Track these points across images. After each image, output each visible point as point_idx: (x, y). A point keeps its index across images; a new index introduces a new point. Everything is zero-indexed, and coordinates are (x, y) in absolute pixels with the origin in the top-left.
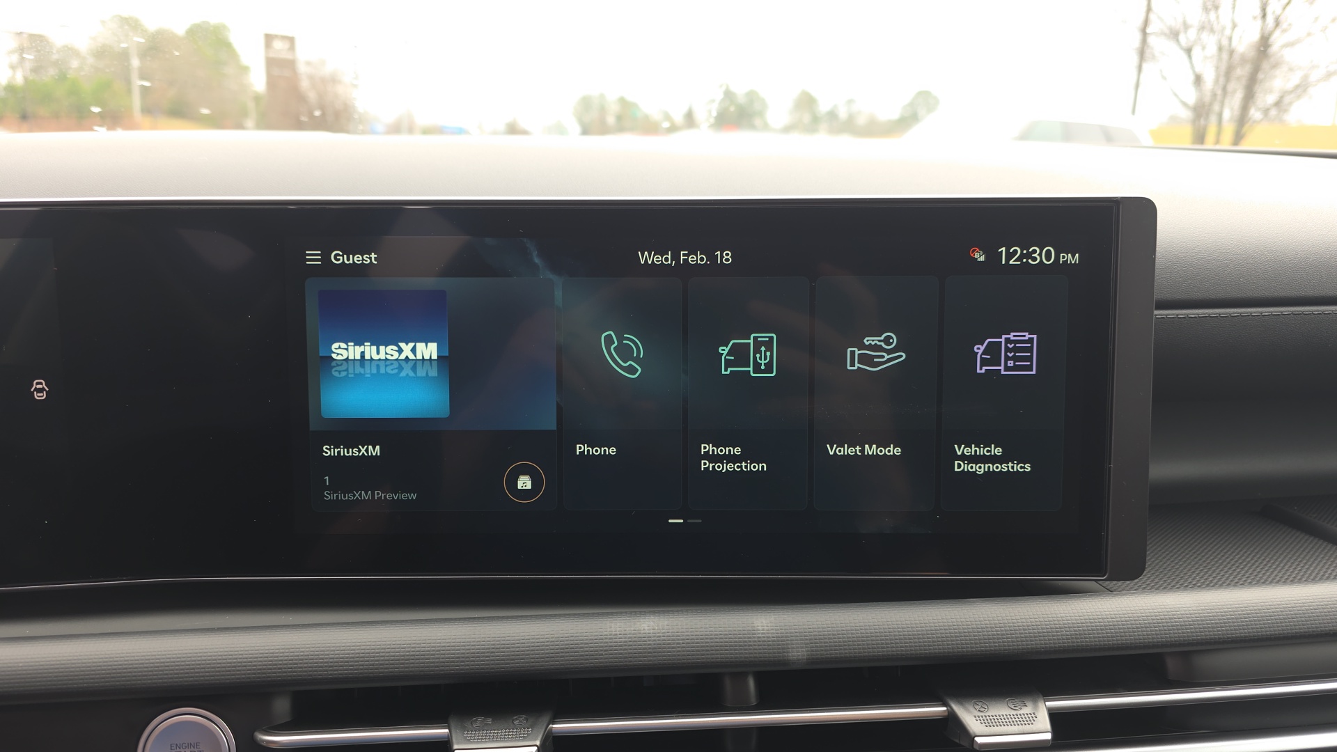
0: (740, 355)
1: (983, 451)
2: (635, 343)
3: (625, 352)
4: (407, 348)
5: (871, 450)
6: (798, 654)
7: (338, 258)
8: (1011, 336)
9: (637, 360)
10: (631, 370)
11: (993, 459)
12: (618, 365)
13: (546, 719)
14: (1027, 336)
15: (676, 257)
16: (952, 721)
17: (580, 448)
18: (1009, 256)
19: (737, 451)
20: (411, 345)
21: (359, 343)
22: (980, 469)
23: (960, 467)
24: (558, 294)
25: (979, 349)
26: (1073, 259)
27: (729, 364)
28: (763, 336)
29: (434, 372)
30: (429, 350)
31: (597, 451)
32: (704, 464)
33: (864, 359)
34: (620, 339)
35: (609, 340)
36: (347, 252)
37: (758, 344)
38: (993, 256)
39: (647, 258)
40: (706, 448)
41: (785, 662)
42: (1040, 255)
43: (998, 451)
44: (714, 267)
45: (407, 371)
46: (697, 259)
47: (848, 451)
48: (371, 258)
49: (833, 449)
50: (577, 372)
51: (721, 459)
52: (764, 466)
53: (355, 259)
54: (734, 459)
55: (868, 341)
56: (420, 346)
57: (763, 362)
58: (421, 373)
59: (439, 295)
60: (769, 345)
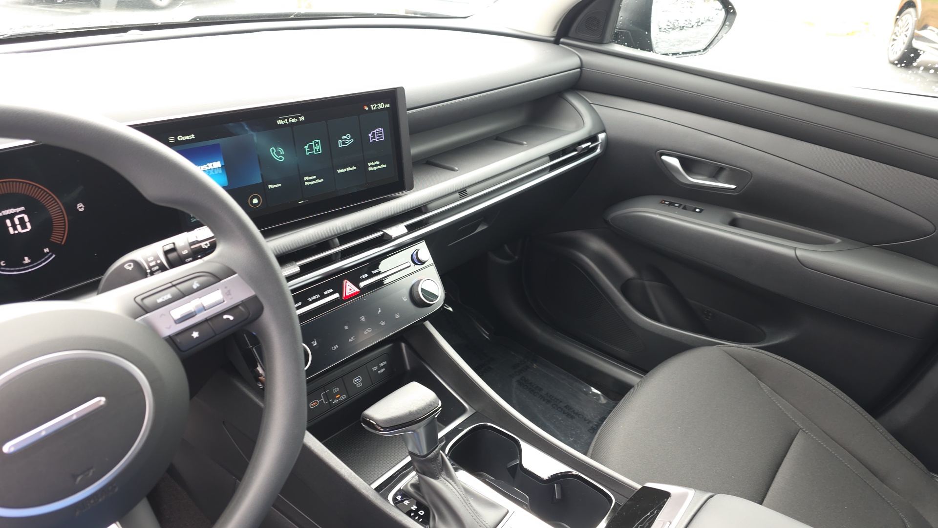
0: (311, 147)
1: (375, 163)
2: (282, 151)
3: (278, 153)
4: (210, 165)
5: (349, 169)
6: (349, 228)
7: (180, 138)
8: (377, 130)
9: (282, 155)
10: (281, 158)
11: (377, 165)
12: (277, 158)
14: (381, 129)
15: (288, 121)
16: (385, 234)
17: (270, 186)
18: (374, 107)
19: (314, 177)
20: (211, 164)
22: (375, 168)
23: (370, 169)
24: (255, 138)
25: (370, 135)
26: (388, 106)
27: (308, 151)
28: (316, 141)
29: (220, 171)
30: (218, 164)
31: (275, 186)
32: (306, 183)
34: (276, 149)
35: (273, 150)
36: (184, 136)
37: (315, 144)
38: (370, 108)
39: (280, 122)
40: (306, 178)
41: (345, 232)
42: (381, 106)
43: (378, 163)
44: (299, 122)
45: (212, 173)
46: (295, 120)
47: (343, 171)
48: (192, 136)
49: (339, 171)
50: (266, 162)
51: (310, 181)
52: (322, 180)
53: (187, 138)
54: (314, 180)
55: (343, 138)
56: (214, 164)
57: (317, 149)
58: (216, 172)
59: (218, 145)
60: (318, 143)
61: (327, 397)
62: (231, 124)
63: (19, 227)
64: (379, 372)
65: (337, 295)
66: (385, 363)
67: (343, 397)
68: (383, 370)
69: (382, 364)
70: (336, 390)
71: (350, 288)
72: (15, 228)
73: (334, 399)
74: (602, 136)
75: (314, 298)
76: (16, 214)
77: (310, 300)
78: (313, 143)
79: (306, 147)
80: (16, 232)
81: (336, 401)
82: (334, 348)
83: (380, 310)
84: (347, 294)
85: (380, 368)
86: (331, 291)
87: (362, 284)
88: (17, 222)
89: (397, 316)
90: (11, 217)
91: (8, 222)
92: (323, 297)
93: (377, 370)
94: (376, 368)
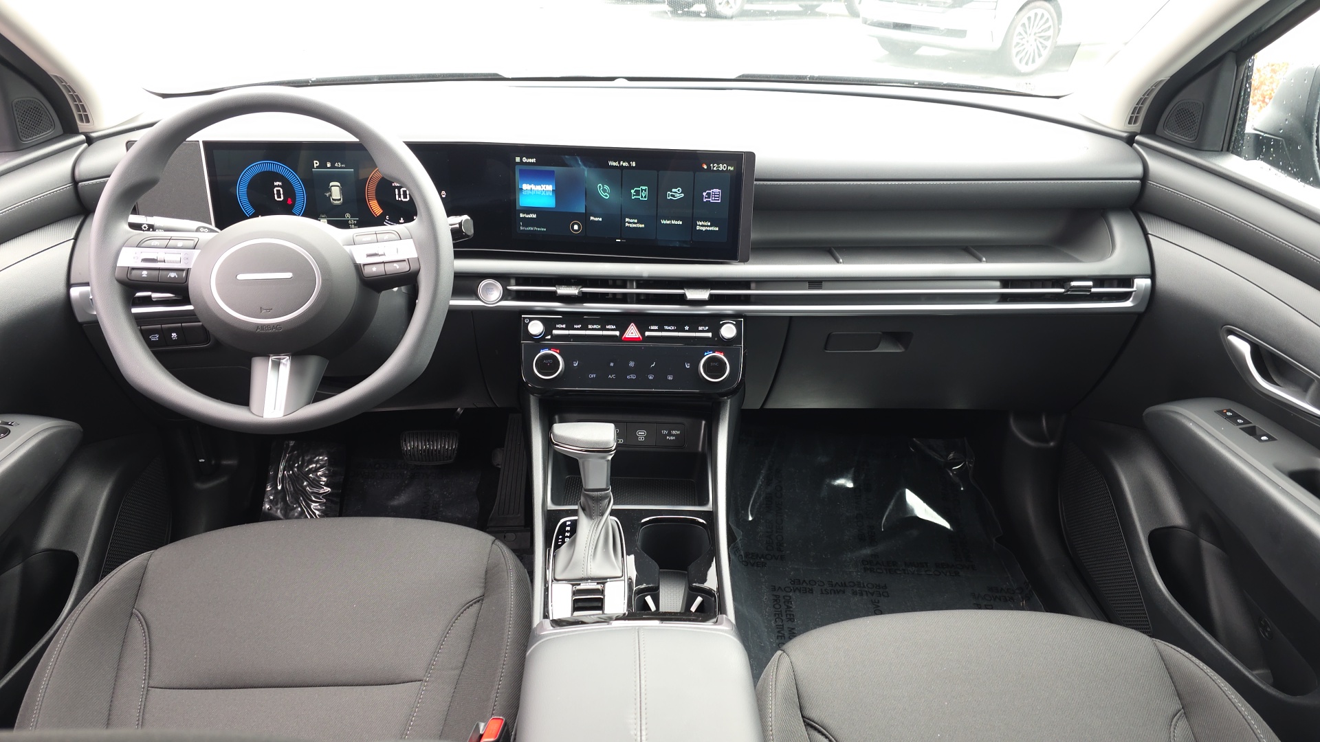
0: (637, 193)
1: (706, 224)
2: (606, 187)
3: (604, 191)
4: (543, 186)
5: (673, 222)
6: (647, 275)
7: (525, 160)
8: (714, 190)
9: (608, 193)
11: (708, 226)
12: (603, 194)
13: (580, 287)
14: (718, 190)
15: (619, 163)
16: (684, 294)
17: (592, 218)
18: (714, 167)
19: (636, 221)
20: (545, 186)
21: (530, 184)
22: (704, 229)
23: (698, 228)
24: (586, 173)
25: (704, 194)
26: (732, 169)
27: (634, 195)
28: (644, 188)
29: (551, 194)
30: (550, 188)
31: (596, 219)
32: (627, 224)
33: (672, 195)
34: (603, 186)
35: (600, 187)
36: (527, 158)
37: (642, 190)
38: (709, 167)
39: (612, 163)
40: (627, 220)
41: (642, 277)
42: (722, 167)
43: (709, 224)
44: (630, 167)
45: (543, 193)
46: (625, 164)
47: (668, 222)
48: (533, 160)
49: (663, 222)
50: (591, 195)
51: (631, 223)
52: (643, 226)
53: (530, 160)
54: (635, 223)
55: (673, 190)
56: (547, 186)
57: (644, 195)
58: (547, 194)
59: (553, 172)
60: (645, 190)
62: (566, 157)
63: (402, 196)
65: (617, 333)
66: (678, 432)
68: (672, 438)
69: (673, 432)
71: (632, 332)
72: (400, 196)
74: (1142, 283)
75: (595, 327)
76: (402, 188)
77: (590, 327)
80: (400, 200)
82: (591, 376)
84: (627, 336)
85: (670, 434)
86: (614, 327)
87: (647, 334)
88: (402, 193)
89: (670, 378)
90: (399, 189)
91: (396, 190)
92: (603, 329)
93: (666, 435)
94: (665, 432)
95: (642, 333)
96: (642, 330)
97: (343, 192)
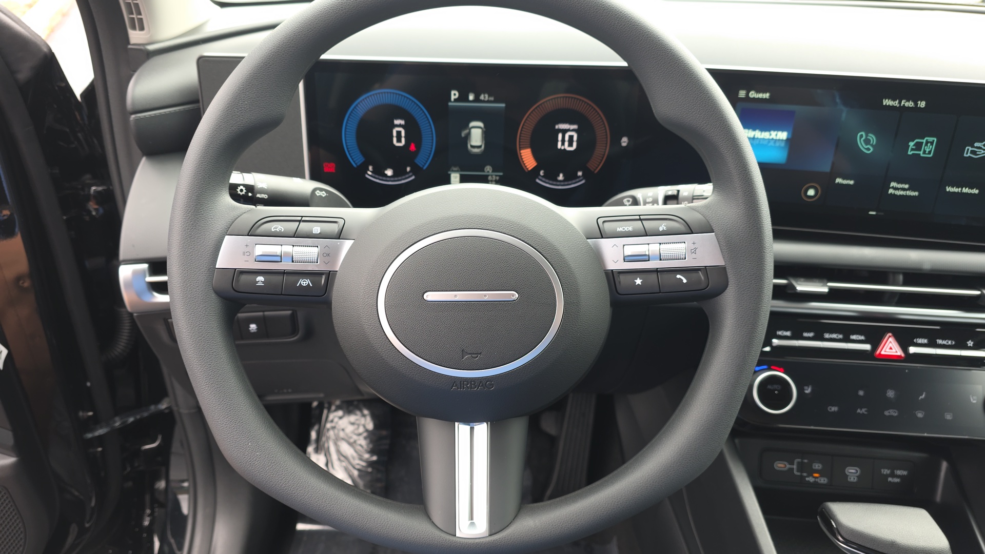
0: (918, 146)
2: (873, 138)
3: (867, 142)
4: (773, 134)
5: (966, 190)
7: (753, 94)
9: (872, 145)
10: (868, 149)
12: (863, 147)
13: (825, 281)
15: (900, 102)
16: (983, 296)
17: (838, 180)
19: (907, 186)
20: (775, 133)
21: (754, 129)
24: (844, 115)
27: (912, 150)
28: (930, 139)
29: (783, 144)
30: (783, 135)
31: (845, 182)
32: (891, 191)
33: (973, 152)
34: (867, 136)
35: (861, 136)
36: (758, 92)
37: (927, 142)
39: (887, 102)
40: (893, 184)
44: (916, 109)
45: (772, 144)
46: (910, 104)
47: (955, 190)
48: (766, 96)
49: (949, 189)
50: (846, 147)
51: (898, 189)
52: (916, 194)
53: (760, 96)
54: (904, 189)
55: (976, 144)
56: (780, 133)
57: (927, 150)
58: (777, 144)
59: (792, 113)
60: (932, 143)
61: (801, 467)
62: (819, 91)
63: (566, 144)
64: (890, 479)
65: (867, 347)
66: (905, 473)
67: (823, 481)
68: (897, 480)
69: (899, 472)
70: (817, 466)
71: (890, 347)
72: (563, 144)
73: (810, 475)
75: (834, 336)
76: (569, 130)
77: (827, 336)
78: (924, 141)
79: (911, 144)
80: (563, 148)
81: (811, 479)
82: (831, 409)
83: (924, 395)
84: (883, 353)
85: (893, 475)
86: (862, 338)
87: (912, 350)
88: (567, 138)
89: (949, 417)
90: (564, 132)
91: (560, 136)
92: (847, 340)
93: (887, 476)
94: (886, 471)
95: (905, 349)
96: (904, 347)
97: (486, 135)
